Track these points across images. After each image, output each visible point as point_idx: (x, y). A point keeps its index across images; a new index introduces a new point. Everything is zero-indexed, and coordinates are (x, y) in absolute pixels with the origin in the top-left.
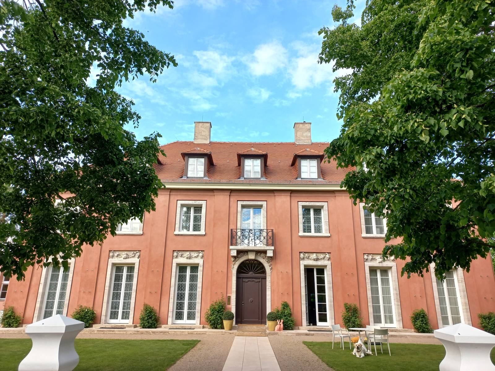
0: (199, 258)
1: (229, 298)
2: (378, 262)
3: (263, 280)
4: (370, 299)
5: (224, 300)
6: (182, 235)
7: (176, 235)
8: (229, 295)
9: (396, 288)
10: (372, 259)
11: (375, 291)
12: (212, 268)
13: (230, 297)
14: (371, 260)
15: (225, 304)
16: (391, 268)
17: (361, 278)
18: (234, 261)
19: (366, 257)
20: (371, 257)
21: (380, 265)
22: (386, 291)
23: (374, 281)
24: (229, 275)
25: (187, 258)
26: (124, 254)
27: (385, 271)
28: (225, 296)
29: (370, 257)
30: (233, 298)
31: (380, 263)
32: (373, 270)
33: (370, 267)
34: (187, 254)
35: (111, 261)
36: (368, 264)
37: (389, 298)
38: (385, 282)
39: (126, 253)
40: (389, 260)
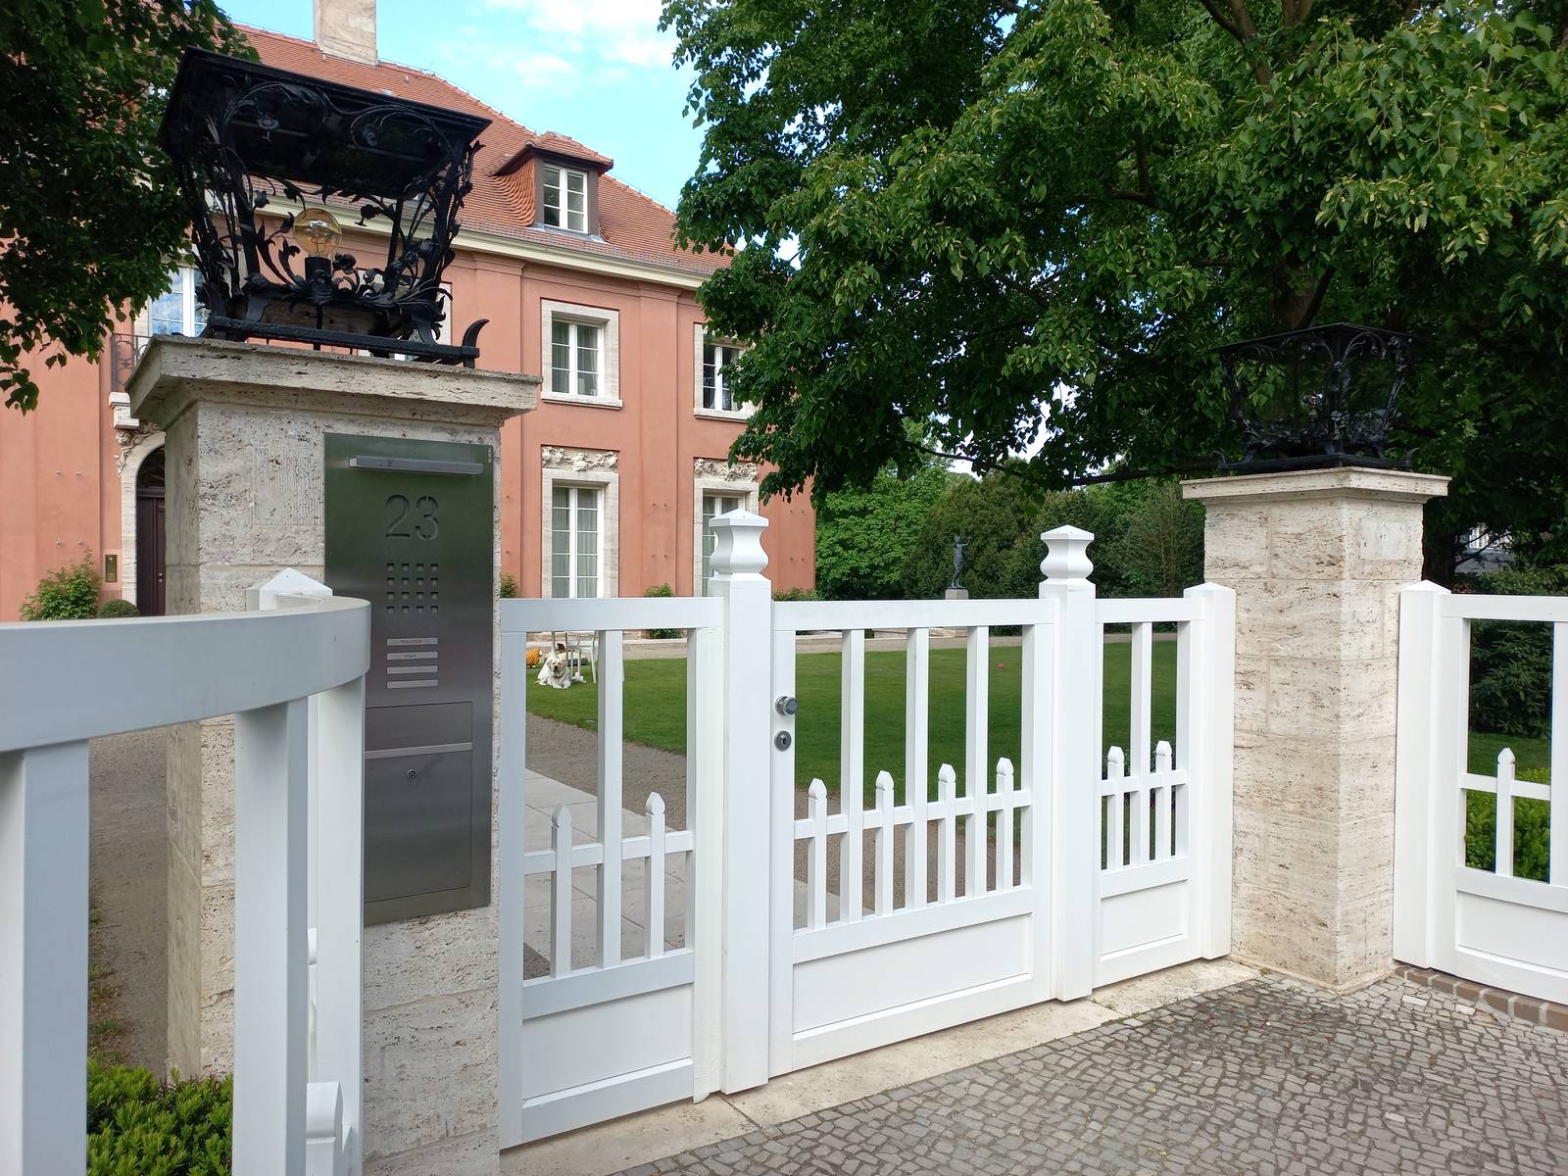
2: (575, 469)
4: (547, 562)
5: (93, 568)
9: (612, 536)
10: (563, 461)
11: (561, 542)
13: (115, 557)
14: (559, 464)
15: (97, 579)
16: (605, 485)
17: (531, 510)
18: (125, 444)
19: (546, 454)
20: (561, 456)
21: (582, 477)
22: (587, 544)
23: (561, 519)
24: (109, 487)
27: (588, 492)
28: (96, 552)
29: (558, 455)
30: (125, 561)
31: (582, 473)
32: (561, 490)
33: (555, 482)
36: (550, 474)
37: (593, 561)
38: (588, 520)
40: (602, 466)
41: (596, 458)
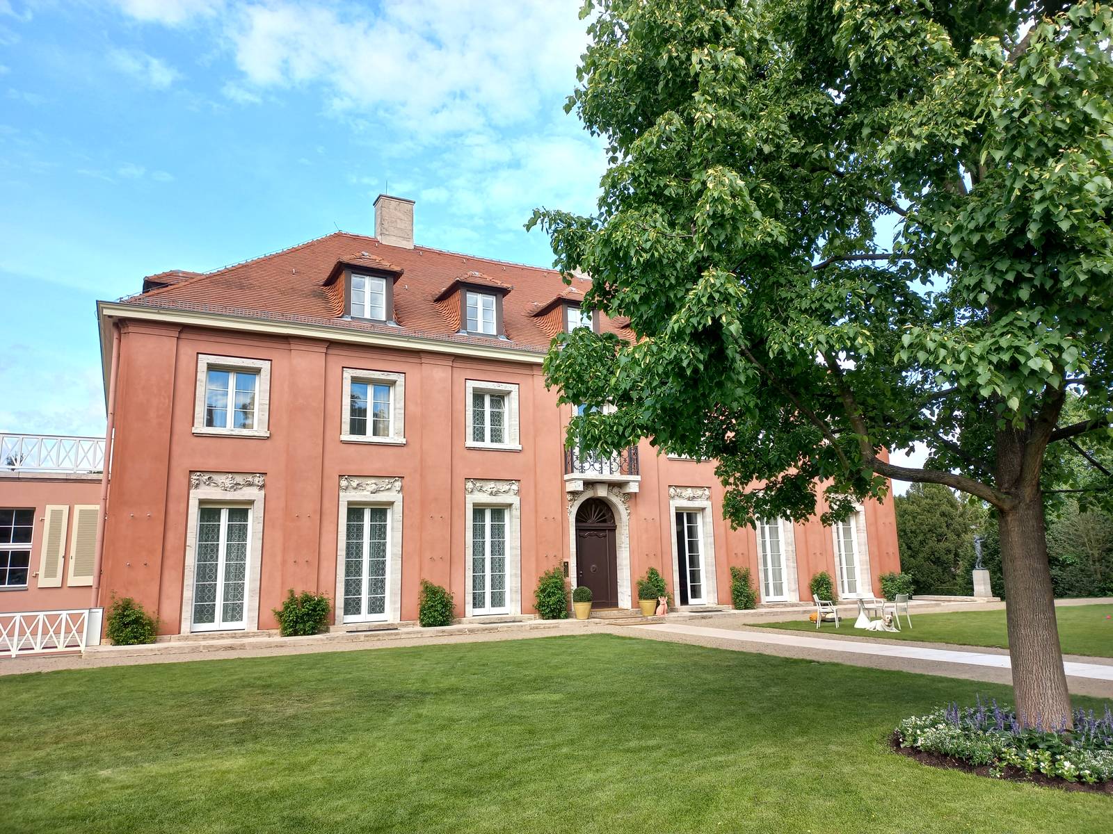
0: (512, 493)
1: (566, 565)
3: (612, 533)
6: (480, 449)
7: (469, 449)
8: (565, 560)
12: (536, 512)
25: (491, 494)
26: (371, 484)
34: (490, 486)
35: (344, 496)
39: (373, 481)
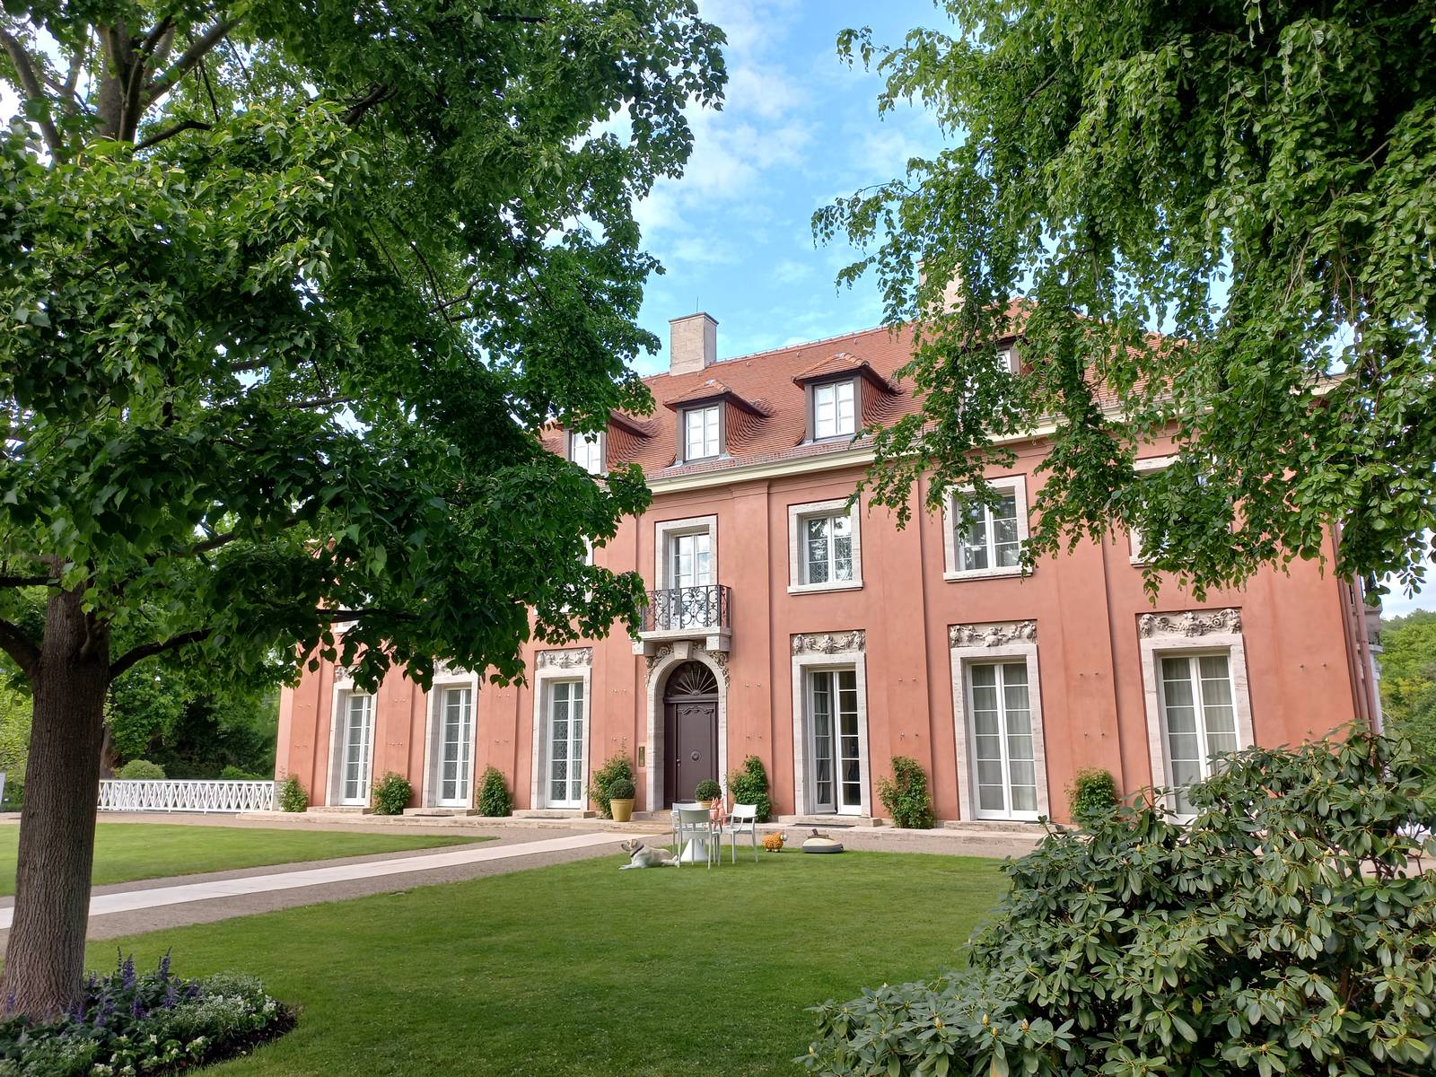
2: (985, 645)
4: (961, 744)
10: (971, 638)
13: (643, 748)
14: (969, 642)
15: (631, 765)
19: (955, 634)
20: (969, 633)
24: (641, 698)
29: (966, 633)
30: (648, 751)
40: (1020, 637)
41: (1009, 631)
